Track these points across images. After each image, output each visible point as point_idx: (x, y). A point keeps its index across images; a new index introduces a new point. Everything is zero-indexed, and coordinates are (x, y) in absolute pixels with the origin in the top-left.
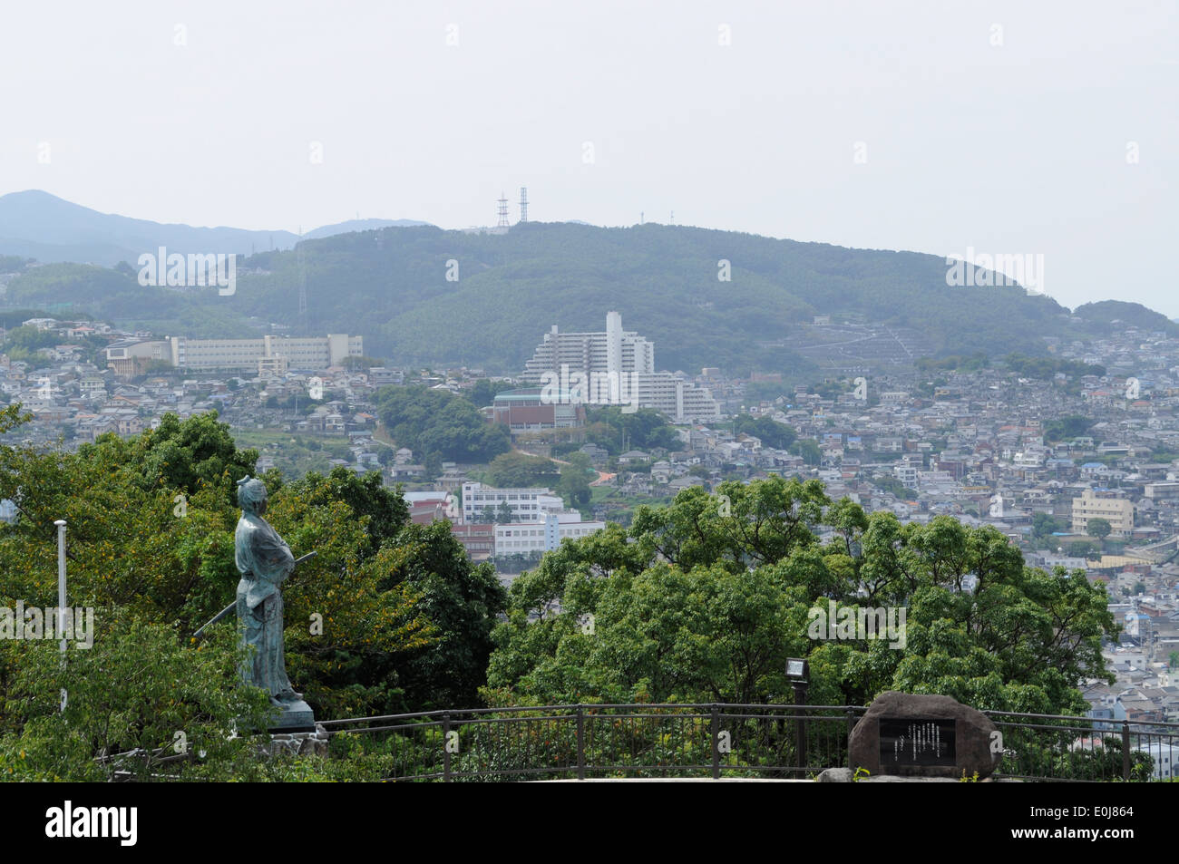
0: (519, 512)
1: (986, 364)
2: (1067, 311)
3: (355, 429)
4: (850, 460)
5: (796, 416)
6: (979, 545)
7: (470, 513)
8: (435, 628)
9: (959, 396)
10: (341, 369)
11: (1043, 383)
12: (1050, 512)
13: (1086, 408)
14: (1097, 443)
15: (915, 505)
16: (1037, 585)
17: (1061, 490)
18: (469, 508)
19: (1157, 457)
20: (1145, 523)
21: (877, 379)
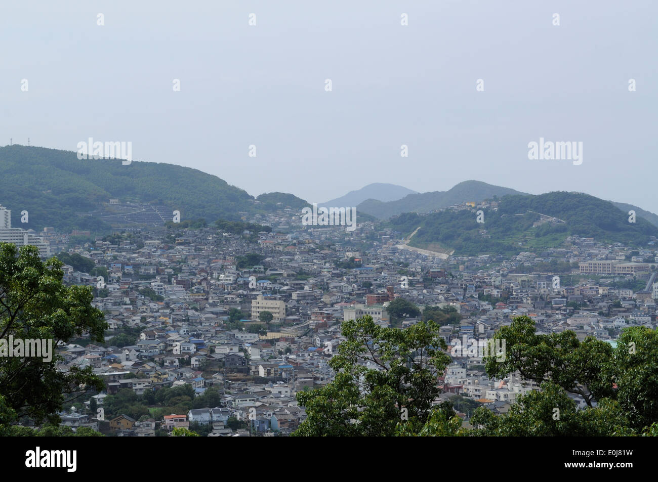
1: (205, 225)
2: (252, 197)
4: (126, 279)
5: (96, 254)
9: (189, 243)
11: (237, 236)
12: (239, 308)
13: (260, 249)
14: (266, 269)
15: (162, 304)
17: (245, 296)
19: (299, 277)
20: (292, 314)
21: (143, 233)
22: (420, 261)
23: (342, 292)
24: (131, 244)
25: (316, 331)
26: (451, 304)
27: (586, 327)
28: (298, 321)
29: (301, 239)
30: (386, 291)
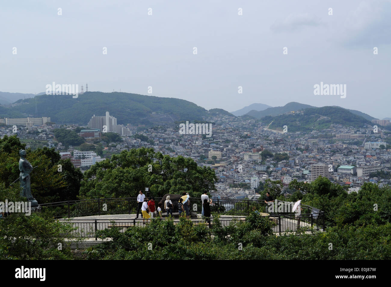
0: (87, 156)
2: (207, 111)
3: (49, 138)
4: (160, 144)
5: (148, 134)
6: (188, 162)
7: (75, 157)
8: (66, 183)
10: (45, 125)
12: (204, 154)
14: (214, 139)
15: (175, 153)
16: (200, 170)
17: (206, 150)
18: (75, 156)
19: (226, 142)
20: (224, 156)
21: (166, 126)
22: (273, 135)
23: (243, 148)
24: (162, 130)
25: (233, 163)
26: (285, 152)
27: (338, 160)
28: (226, 159)
29: (227, 127)
30: (260, 147)
